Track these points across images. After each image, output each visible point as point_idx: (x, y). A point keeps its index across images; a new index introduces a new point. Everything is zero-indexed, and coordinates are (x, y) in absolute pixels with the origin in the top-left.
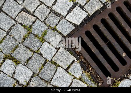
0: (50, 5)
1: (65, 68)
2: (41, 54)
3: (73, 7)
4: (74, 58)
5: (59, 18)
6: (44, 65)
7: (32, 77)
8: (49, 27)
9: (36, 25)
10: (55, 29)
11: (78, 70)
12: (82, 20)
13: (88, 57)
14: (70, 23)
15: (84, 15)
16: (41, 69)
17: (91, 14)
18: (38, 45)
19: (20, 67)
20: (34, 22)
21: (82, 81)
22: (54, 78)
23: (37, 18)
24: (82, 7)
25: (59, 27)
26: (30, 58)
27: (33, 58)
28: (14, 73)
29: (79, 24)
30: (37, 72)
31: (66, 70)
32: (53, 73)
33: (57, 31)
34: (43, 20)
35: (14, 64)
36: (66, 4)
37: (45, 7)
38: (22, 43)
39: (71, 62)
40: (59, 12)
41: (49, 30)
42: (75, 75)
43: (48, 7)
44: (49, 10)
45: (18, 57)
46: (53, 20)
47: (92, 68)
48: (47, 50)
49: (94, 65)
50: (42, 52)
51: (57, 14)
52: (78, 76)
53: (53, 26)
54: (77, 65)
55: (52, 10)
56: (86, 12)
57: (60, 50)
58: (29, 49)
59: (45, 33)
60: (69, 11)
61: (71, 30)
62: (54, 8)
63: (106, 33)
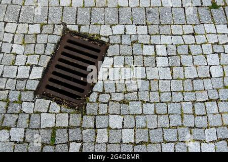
0: (15, 76)
1: (46, 111)
2: (24, 113)
3: (31, 69)
4: (50, 101)
5: (25, 81)
6: (30, 118)
7: (25, 132)
8: (20, 91)
9: (10, 95)
10: (26, 90)
11: (56, 107)
12: (41, 74)
13: (58, 94)
14: (34, 79)
15: (41, 70)
16: (29, 123)
17: (45, 66)
18: (19, 107)
19: (13, 130)
20: (9, 94)
21: (62, 113)
22: (42, 123)
23: (9, 90)
24: (37, 66)
25: (28, 87)
26: (17, 120)
27: (20, 118)
28: (10, 137)
29: (40, 77)
30: (27, 126)
31: (48, 112)
32: (39, 120)
33: (28, 90)
34: (14, 89)
35: (7, 131)
36: (25, 69)
37: (11, 80)
38: (6, 113)
39: (48, 105)
40: (23, 77)
41: (22, 93)
42: (56, 112)
43: (14, 79)
44: (15, 80)
45: (8, 124)
46: (21, 85)
47: (66, 100)
48: (27, 107)
49: (65, 97)
50: (24, 110)
51: (22, 79)
52: (58, 111)
53: (23, 89)
54: (54, 104)
55: (17, 79)
56: (42, 67)
57: (36, 102)
58: (13, 113)
59: (20, 97)
60: (30, 73)
61: (38, 84)
62: (18, 77)
63: (63, 72)
